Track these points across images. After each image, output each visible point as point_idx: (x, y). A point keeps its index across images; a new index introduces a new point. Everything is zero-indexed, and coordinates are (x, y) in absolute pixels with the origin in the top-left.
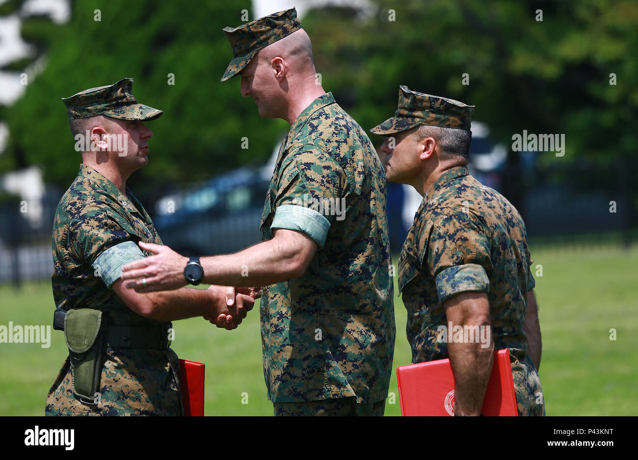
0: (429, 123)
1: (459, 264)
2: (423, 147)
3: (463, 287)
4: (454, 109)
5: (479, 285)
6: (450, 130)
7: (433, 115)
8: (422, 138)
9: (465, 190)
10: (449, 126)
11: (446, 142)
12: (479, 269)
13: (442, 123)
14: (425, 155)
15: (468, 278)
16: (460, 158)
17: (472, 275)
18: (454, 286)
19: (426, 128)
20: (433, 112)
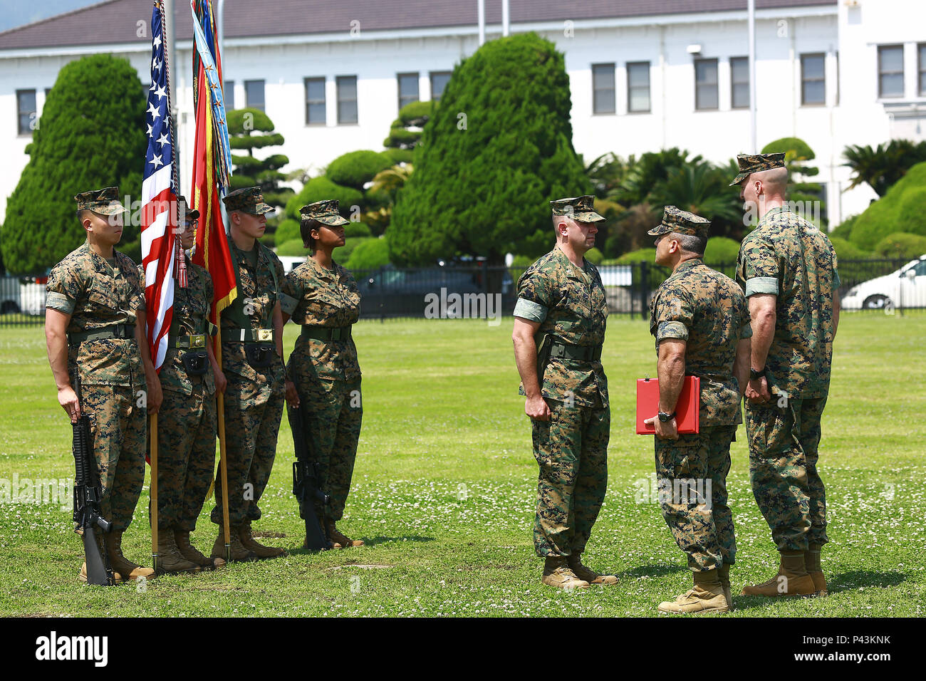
0: (675, 231)
1: (668, 320)
2: (672, 246)
3: (667, 335)
4: (691, 224)
5: (678, 334)
6: (688, 237)
7: (678, 227)
8: (671, 240)
9: (689, 275)
10: (687, 234)
11: (685, 244)
12: (680, 325)
13: (683, 232)
14: (672, 251)
15: (672, 330)
16: (694, 254)
17: (675, 328)
18: (663, 333)
19: (673, 234)
20: (678, 225)
